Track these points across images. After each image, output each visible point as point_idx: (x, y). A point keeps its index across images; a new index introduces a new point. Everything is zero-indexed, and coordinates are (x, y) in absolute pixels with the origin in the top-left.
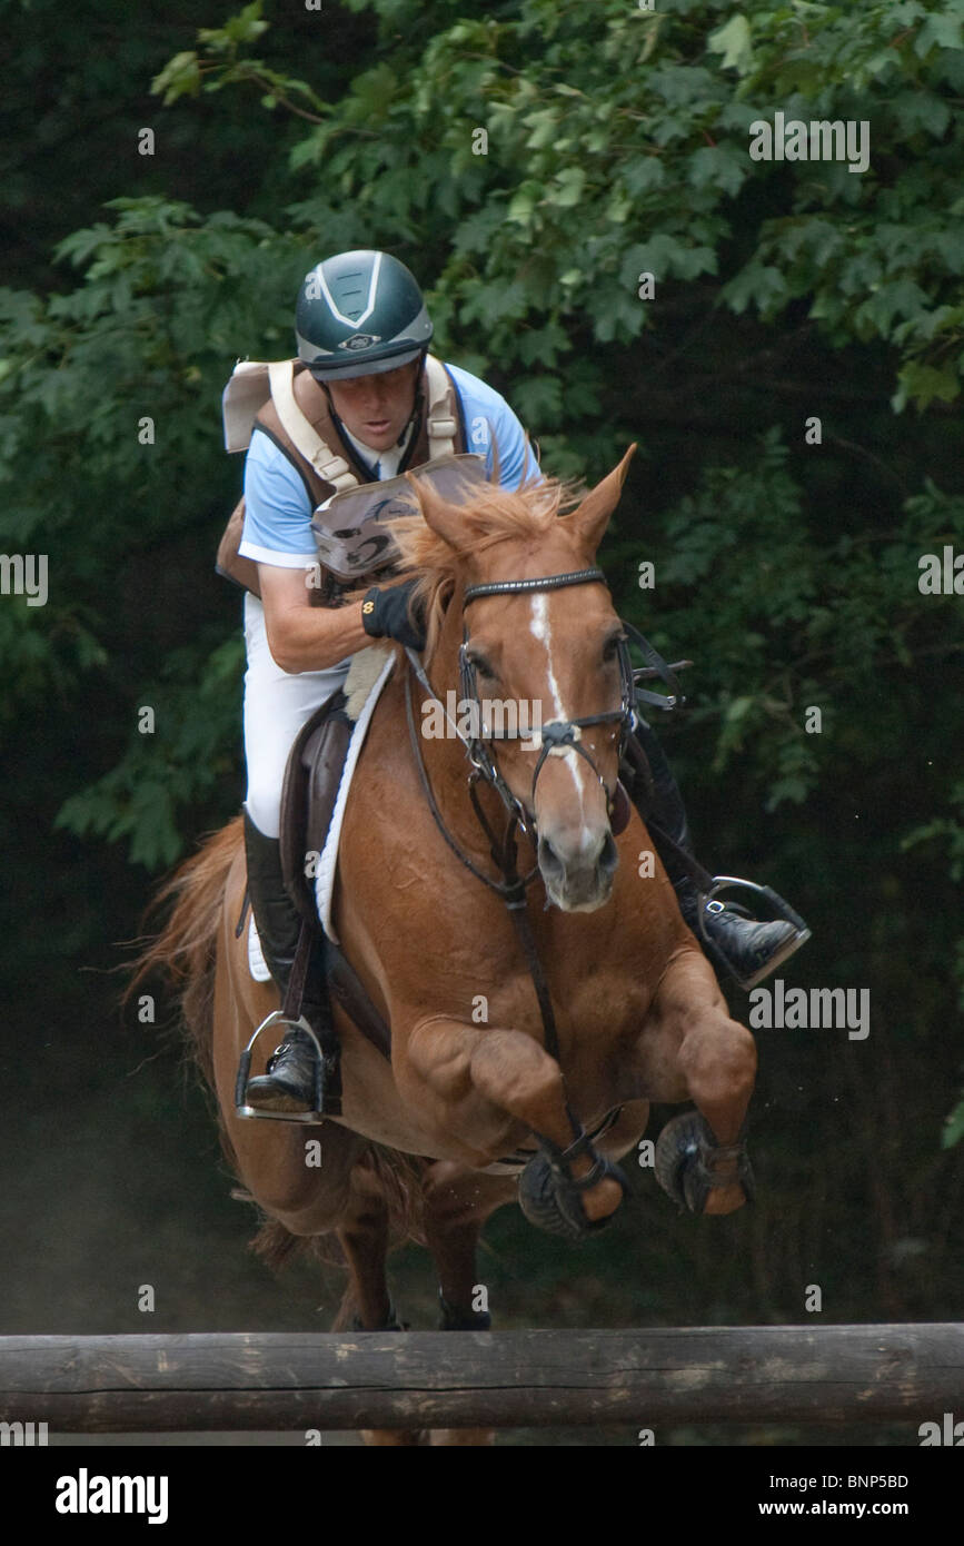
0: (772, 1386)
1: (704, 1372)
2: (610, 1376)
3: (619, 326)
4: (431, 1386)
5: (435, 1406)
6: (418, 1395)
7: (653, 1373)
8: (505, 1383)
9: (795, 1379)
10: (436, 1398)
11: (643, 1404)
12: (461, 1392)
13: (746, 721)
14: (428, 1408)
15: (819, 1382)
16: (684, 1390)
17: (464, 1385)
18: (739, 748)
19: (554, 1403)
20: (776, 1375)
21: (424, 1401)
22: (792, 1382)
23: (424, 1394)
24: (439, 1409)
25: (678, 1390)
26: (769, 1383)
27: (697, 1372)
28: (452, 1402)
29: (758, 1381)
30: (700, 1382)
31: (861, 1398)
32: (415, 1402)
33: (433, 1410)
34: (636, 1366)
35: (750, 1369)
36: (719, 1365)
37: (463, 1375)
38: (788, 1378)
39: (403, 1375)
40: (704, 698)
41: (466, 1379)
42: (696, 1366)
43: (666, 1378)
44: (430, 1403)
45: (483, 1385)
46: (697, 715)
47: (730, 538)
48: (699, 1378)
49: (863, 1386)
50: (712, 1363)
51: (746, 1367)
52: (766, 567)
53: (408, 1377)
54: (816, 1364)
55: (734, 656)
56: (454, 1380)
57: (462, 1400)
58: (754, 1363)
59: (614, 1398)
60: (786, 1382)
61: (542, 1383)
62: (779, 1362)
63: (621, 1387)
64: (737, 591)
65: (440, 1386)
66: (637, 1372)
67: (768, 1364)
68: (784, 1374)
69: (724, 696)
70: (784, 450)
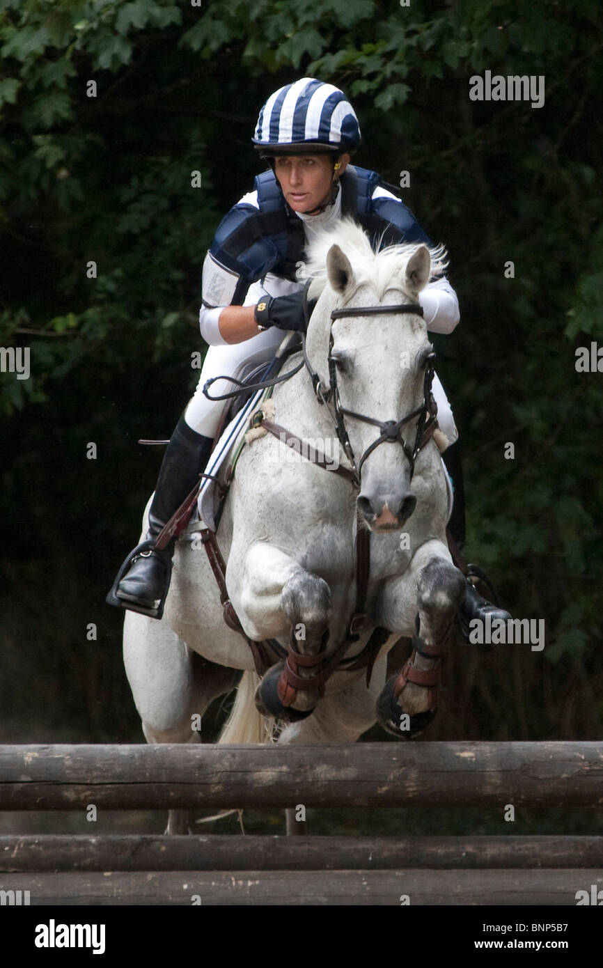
0: (320, 784)
1: (274, 773)
2: (210, 776)
3: (115, 58)
4: (88, 781)
5: (91, 795)
6: (80, 788)
7: (240, 774)
8: (139, 780)
9: (336, 779)
10: (92, 789)
11: (232, 795)
12: (109, 786)
13: (173, 329)
14: (86, 796)
15: (351, 781)
16: (261, 786)
17: (111, 781)
18: (170, 347)
19: (172, 794)
20: (322, 776)
21: (84, 792)
22: (333, 781)
23: (85, 787)
24: (94, 798)
25: (256, 786)
26: (318, 781)
27: (269, 773)
28: (103, 793)
29: (310, 780)
30: (271, 781)
31: (379, 792)
32: (78, 792)
33: (90, 798)
34: (228, 769)
35: (305, 772)
36: (285, 768)
37: (110, 774)
38: (331, 779)
39: (70, 774)
40: (146, 313)
41: (113, 777)
42: (269, 769)
43: (248, 777)
44: (88, 793)
45: (124, 781)
46: (142, 324)
47: (164, 203)
48: (271, 778)
49: (382, 784)
50: (280, 768)
51: (302, 770)
52: (188, 225)
53: (74, 775)
54: (349, 768)
55: (163, 286)
56: (104, 777)
57: (109, 791)
58: (308, 767)
59: (213, 791)
60: (329, 781)
61: (164, 780)
62: (325, 767)
63: (217, 784)
64: (168, 241)
65: (95, 782)
66: (229, 773)
67: (317, 769)
68: (328, 775)
69: (160, 311)
70: (203, 145)
